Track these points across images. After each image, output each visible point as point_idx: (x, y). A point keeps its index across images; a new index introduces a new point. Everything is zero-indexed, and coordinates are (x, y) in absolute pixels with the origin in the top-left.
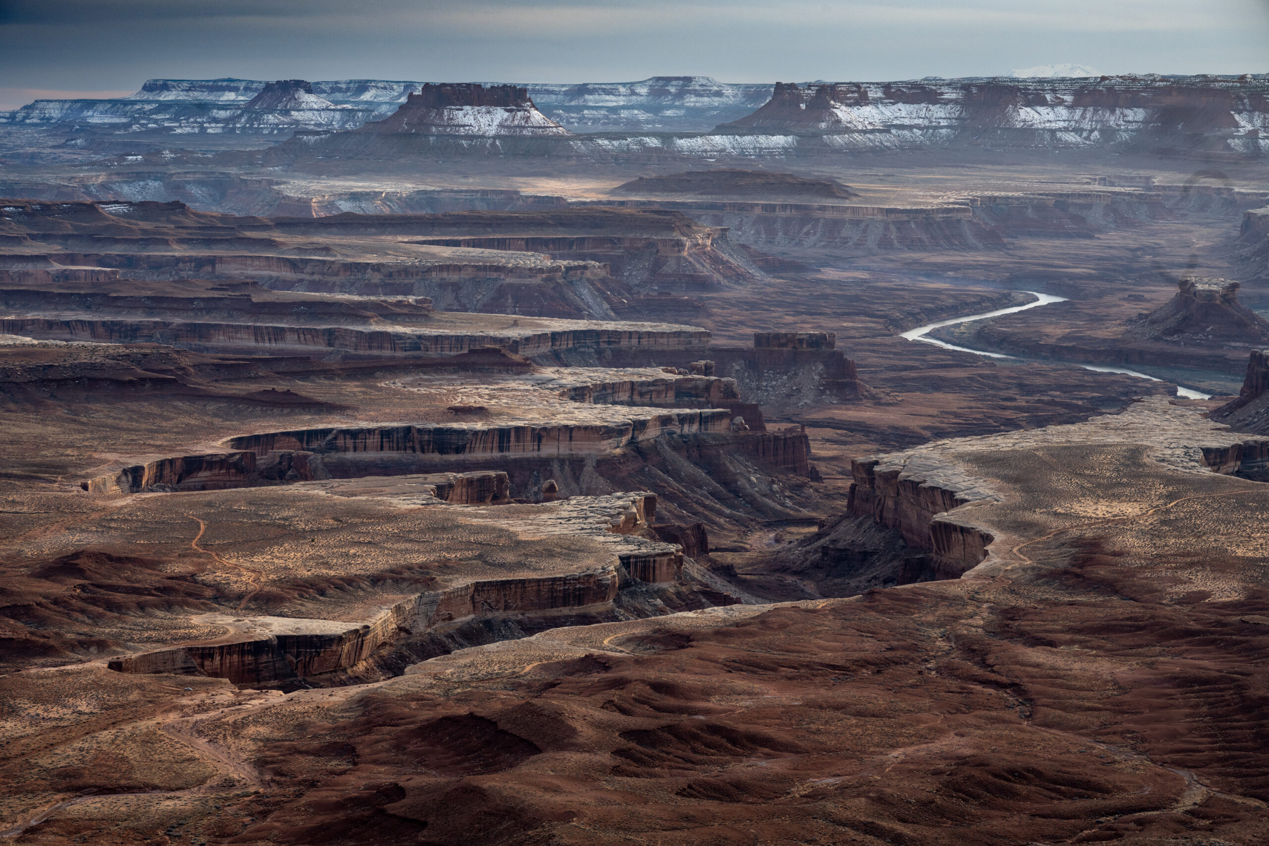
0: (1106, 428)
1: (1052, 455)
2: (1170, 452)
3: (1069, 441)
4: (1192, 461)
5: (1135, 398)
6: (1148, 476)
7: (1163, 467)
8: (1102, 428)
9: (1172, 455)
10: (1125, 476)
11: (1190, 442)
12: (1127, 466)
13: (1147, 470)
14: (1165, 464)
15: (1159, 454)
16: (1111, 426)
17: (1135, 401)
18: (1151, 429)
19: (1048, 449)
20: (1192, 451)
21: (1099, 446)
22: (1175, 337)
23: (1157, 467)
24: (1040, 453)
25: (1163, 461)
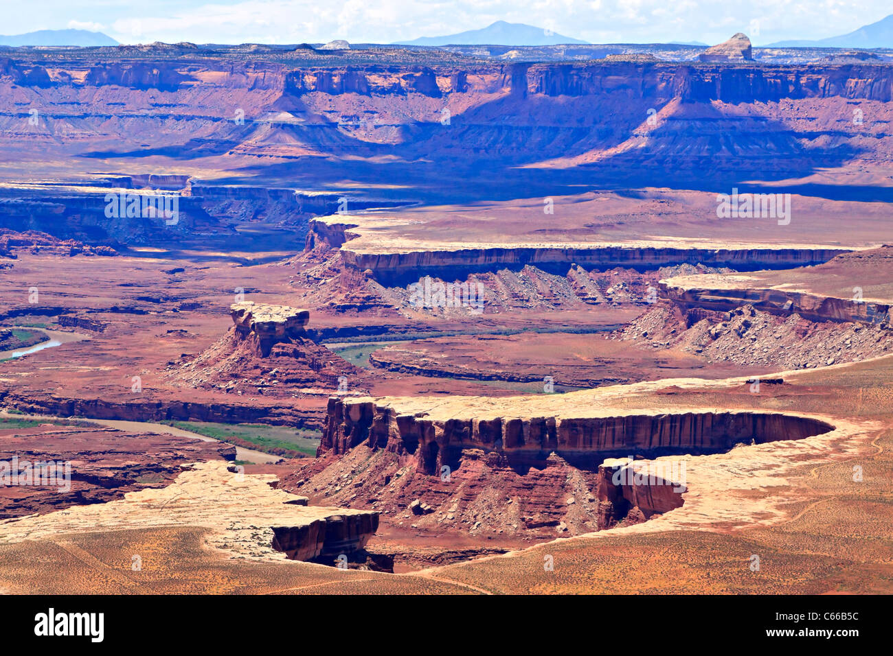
0: (149, 507)
1: (80, 546)
2: (231, 534)
3: (101, 526)
4: (262, 545)
5: (184, 465)
6: (206, 567)
7: (225, 555)
8: (143, 507)
9: (236, 540)
10: (177, 569)
11: (258, 520)
12: (180, 556)
13: (205, 560)
14: (228, 551)
15: (220, 538)
16: (155, 504)
17: (184, 469)
18: (207, 507)
19: (74, 538)
20: (261, 532)
21: (141, 530)
22: (231, 384)
23: (218, 555)
24: (63, 543)
25: (225, 546)
